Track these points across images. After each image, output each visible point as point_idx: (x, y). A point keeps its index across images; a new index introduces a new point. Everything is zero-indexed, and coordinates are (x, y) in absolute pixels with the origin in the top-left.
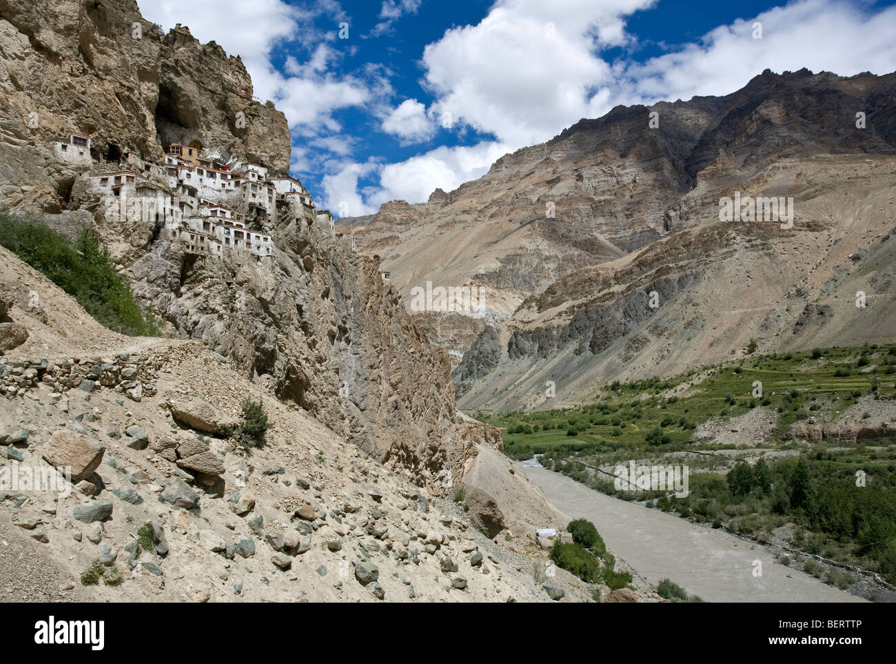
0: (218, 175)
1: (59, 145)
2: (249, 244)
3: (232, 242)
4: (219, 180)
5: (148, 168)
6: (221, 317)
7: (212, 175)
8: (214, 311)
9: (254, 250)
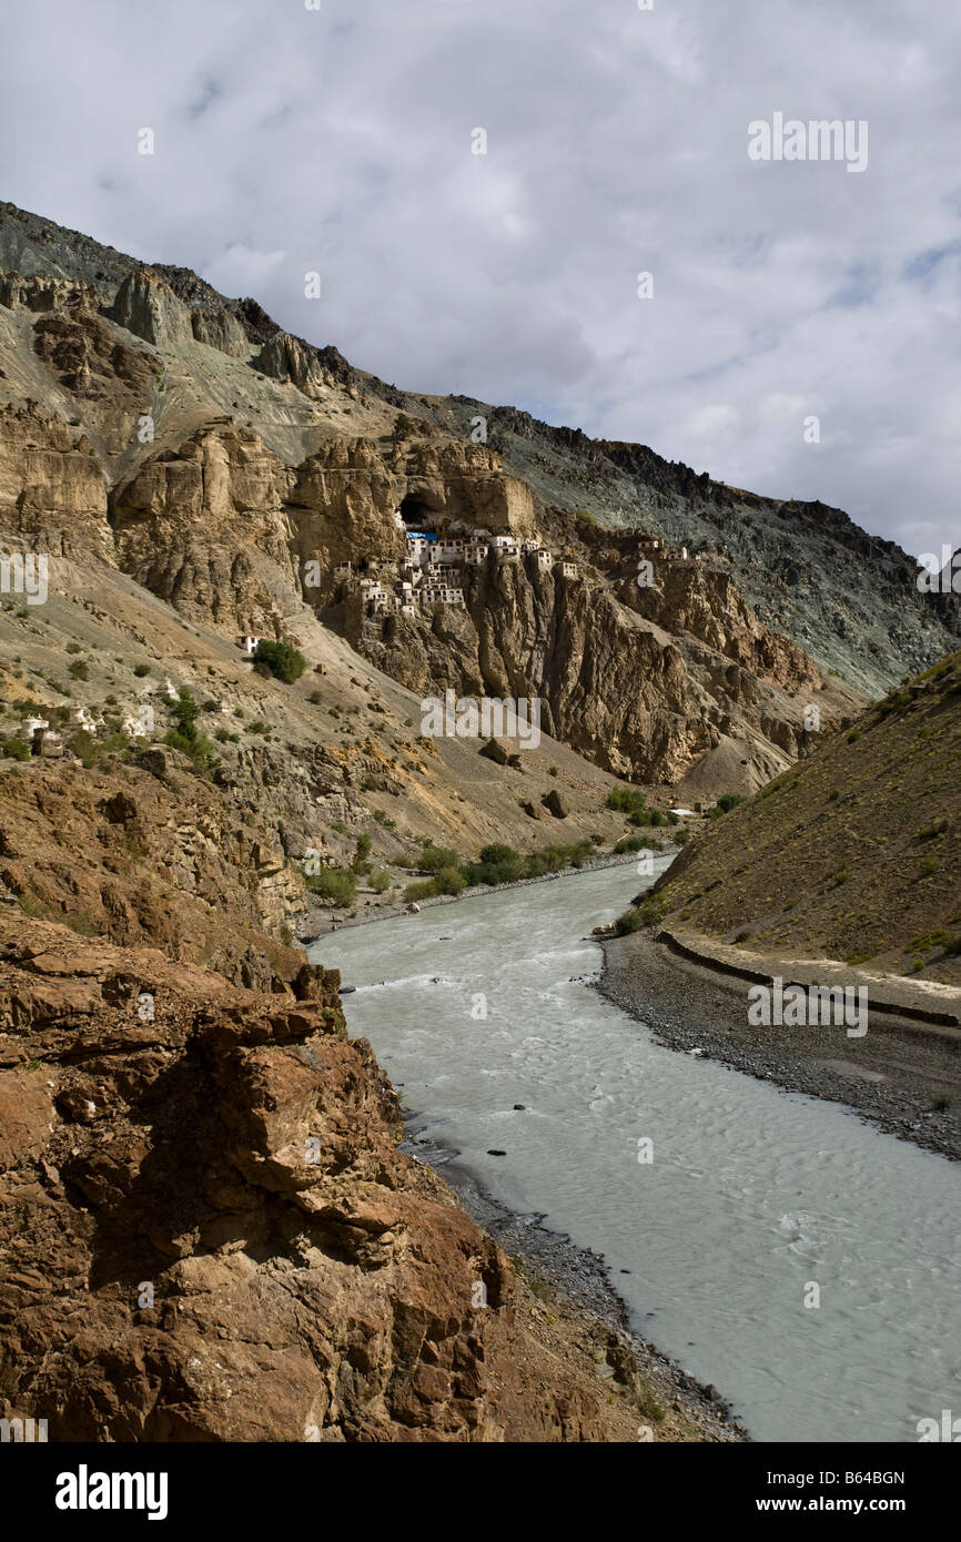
0: (454, 543)
1: (336, 569)
2: (445, 599)
3: (433, 600)
4: (455, 547)
5: (381, 567)
6: (399, 650)
7: (451, 545)
8: (397, 647)
9: (449, 601)
